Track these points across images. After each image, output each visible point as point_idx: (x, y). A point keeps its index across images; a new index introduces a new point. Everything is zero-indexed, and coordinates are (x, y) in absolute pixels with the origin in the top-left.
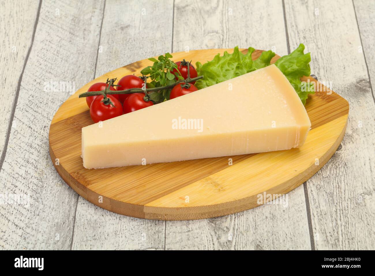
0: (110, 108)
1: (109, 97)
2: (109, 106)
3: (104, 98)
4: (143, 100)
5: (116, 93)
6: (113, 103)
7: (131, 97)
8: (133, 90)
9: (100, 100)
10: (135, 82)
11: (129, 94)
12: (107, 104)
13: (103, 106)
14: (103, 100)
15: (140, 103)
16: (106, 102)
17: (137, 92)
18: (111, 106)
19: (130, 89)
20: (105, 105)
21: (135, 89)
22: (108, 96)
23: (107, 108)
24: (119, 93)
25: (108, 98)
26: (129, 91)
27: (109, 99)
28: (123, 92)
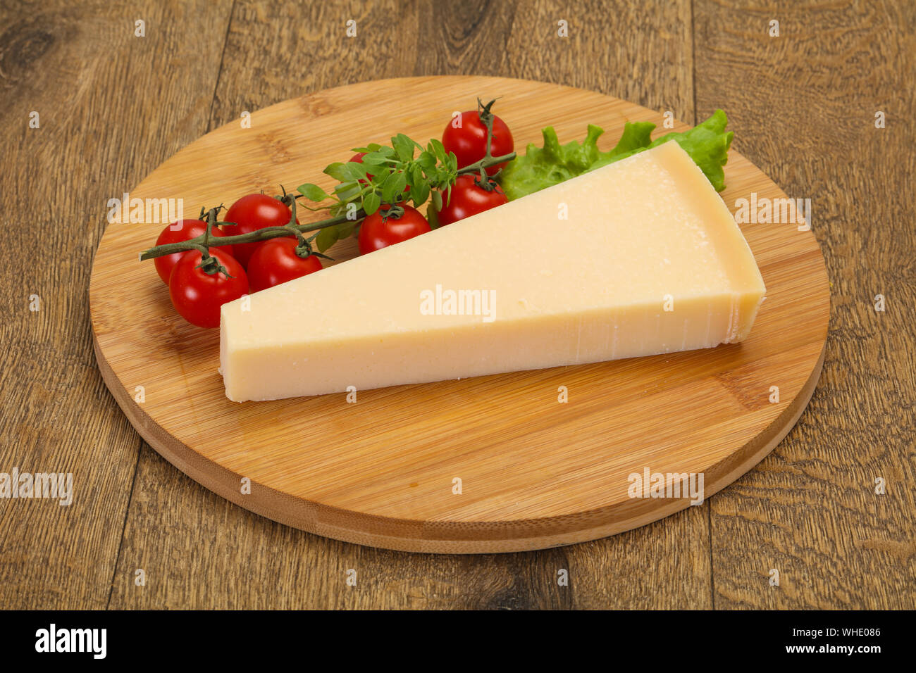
0: (220, 280)
1: (215, 254)
2: (216, 276)
3: (204, 258)
4: (294, 255)
5: (228, 241)
6: (227, 269)
7: (266, 249)
8: (266, 232)
9: (192, 263)
10: (268, 212)
11: (260, 241)
12: (213, 271)
13: (202, 277)
14: (199, 261)
15: (288, 262)
16: (208, 267)
17: (277, 236)
18: (222, 275)
19: (259, 230)
20: (206, 275)
21: (272, 230)
22: (212, 252)
23: (212, 280)
24: (233, 241)
25: (212, 256)
26: (259, 234)
27: (214, 259)
28: (243, 239)
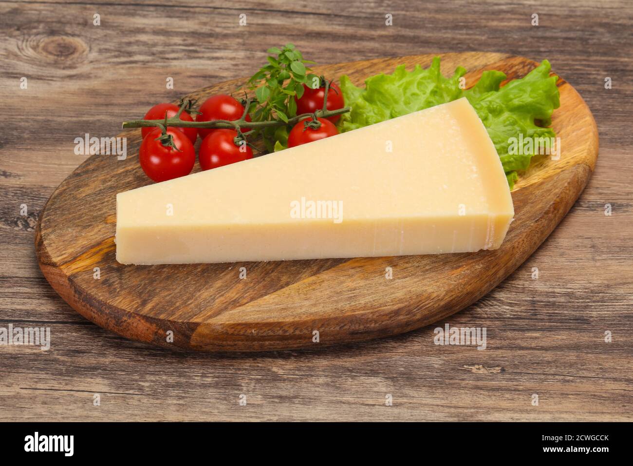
0: (171, 151)
1: (172, 132)
2: (169, 148)
5: (189, 125)
6: (178, 144)
11: (214, 128)
12: (167, 145)
13: (159, 146)
17: (225, 128)
19: (216, 121)
20: (163, 147)
23: (166, 151)
24: (194, 125)
25: (169, 133)
26: (214, 123)
27: (170, 136)
28: (202, 125)
